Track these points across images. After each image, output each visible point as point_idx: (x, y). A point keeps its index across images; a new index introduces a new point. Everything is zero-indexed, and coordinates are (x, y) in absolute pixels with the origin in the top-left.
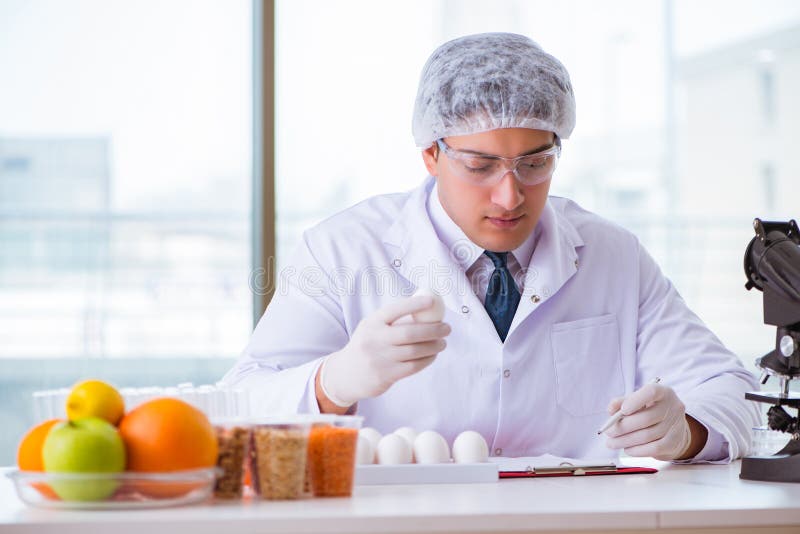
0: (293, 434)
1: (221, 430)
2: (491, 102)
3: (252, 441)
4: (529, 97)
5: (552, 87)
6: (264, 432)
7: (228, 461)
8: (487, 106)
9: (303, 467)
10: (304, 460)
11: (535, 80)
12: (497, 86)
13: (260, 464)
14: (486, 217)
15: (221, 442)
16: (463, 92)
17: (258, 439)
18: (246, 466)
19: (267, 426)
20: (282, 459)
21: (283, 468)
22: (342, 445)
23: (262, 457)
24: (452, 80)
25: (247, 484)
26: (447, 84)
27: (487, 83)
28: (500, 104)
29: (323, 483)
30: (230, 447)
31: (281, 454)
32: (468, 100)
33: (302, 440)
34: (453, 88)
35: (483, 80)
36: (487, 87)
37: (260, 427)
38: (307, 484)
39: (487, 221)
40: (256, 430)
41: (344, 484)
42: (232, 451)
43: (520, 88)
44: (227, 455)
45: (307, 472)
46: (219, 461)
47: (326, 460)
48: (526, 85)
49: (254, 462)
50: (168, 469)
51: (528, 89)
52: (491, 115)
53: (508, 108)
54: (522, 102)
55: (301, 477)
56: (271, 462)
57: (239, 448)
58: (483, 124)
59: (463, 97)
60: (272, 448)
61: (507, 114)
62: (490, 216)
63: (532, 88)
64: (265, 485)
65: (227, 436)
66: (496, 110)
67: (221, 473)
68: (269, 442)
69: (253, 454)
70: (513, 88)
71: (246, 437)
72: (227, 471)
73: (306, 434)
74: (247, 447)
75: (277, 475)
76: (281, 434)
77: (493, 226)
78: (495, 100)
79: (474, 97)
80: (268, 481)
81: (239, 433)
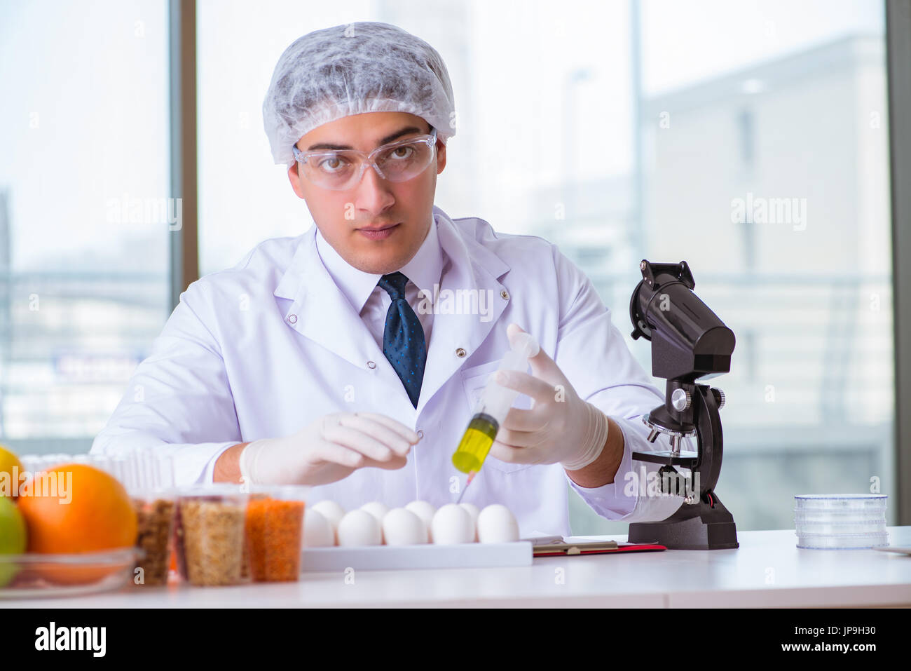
0: (227, 506)
1: (141, 504)
2: (333, 87)
3: (179, 517)
4: (376, 74)
5: (407, 63)
6: (192, 505)
7: (151, 541)
8: (329, 92)
9: (239, 548)
10: (240, 539)
11: (385, 57)
12: (339, 68)
13: (188, 543)
14: (356, 230)
15: (141, 518)
16: (302, 80)
17: (185, 513)
18: (171, 546)
19: (195, 499)
20: (214, 538)
21: (215, 548)
22: (286, 520)
23: (190, 534)
24: (290, 72)
25: (172, 568)
26: (285, 76)
27: (327, 66)
28: (344, 87)
29: (264, 566)
30: (151, 524)
31: (213, 531)
32: (307, 88)
33: (237, 514)
34: (291, 80)
35: (323, 64)
36: (327, 70)
37: (187, 499)
38: (244, 568)
39: (357, 232)
40: (183, 503)
41: (289, 566)
42: (154, 529)
43: (365, 66)
44: (149, 533)
45: (244, 554)
46: (139, 541)
47: (267, 539)
48: (373, 63)
49: (181, 541)
50: (77, 550)
51: (376, 67)
52: (335, 101)
53: (353, 90)
54: (368, 80)
55: (237, 559)
56: (203, 542)
57: (163, 525)
58: (327, 112)
59: (302, 85)
60: (203, 523)
61: (352, 97)
62: (359, 227)
63: (381, 65)
64: (194, 569)
65: (149, 511)
66: (339, 95)
67: (141, 554)
68: (198, 517)
69: (179, 532)
70: (358, 67)
71: (173, 511)
72: (149, 552)
73: (243, 508)
74: (173, 524)
75: (209, 557)
76: (213, 508)
77: (365, 240)
78: (339, 83)
79: (313, 84)
80: (198, 564)
81: (162, 507)
